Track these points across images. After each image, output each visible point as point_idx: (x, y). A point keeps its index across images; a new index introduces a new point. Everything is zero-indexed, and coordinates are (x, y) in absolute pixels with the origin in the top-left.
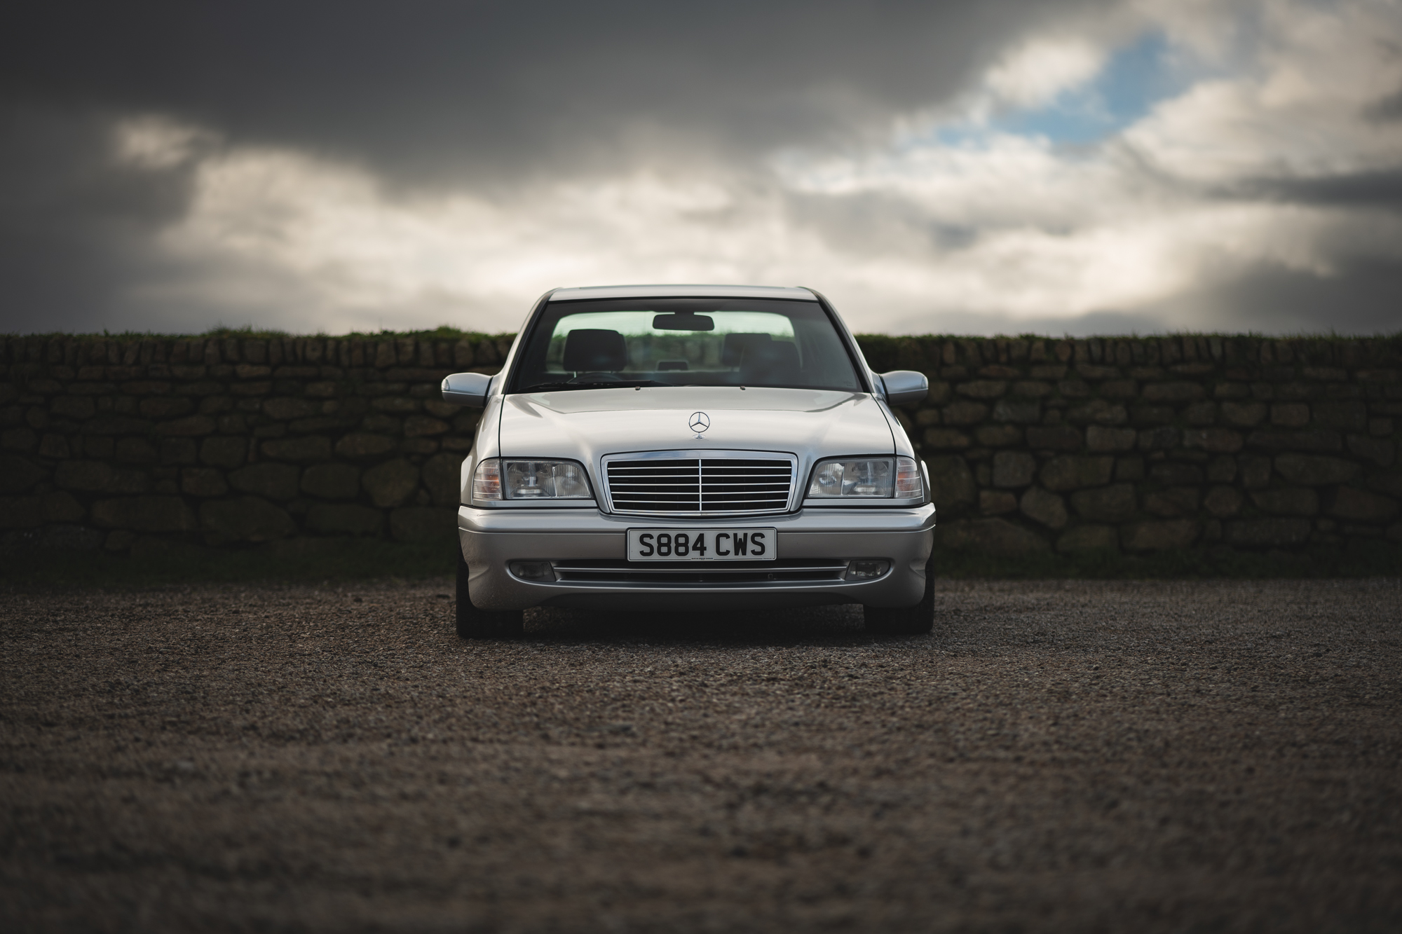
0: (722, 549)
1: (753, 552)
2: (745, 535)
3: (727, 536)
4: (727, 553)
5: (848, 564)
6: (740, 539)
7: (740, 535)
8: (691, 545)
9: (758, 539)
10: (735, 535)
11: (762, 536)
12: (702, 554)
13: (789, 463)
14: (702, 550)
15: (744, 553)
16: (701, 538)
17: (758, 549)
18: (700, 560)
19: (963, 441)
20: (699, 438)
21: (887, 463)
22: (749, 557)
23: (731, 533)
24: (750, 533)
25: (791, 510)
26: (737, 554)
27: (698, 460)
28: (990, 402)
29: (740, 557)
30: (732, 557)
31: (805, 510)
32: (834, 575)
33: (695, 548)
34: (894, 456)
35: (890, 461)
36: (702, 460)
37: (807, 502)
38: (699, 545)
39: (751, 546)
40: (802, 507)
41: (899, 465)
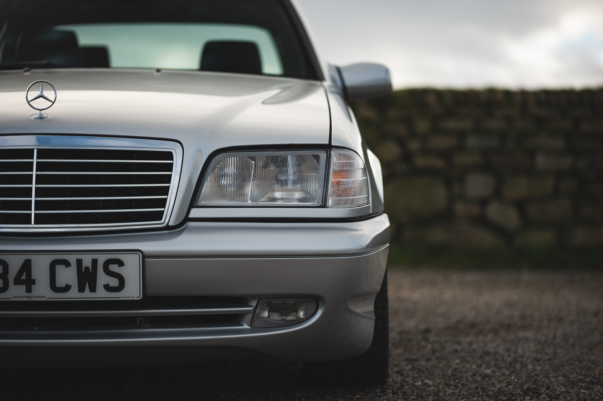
0: (60, 283)
1: (107, 288)
2: (95, 262)
3: (67, 264)
4: (67, 288)
5: (254, 303)
6: (87, 268)
7: (87, 261)
8: (12, 275)
9: (114, 268)
10: (79, 262)
11: (121, 263)
12: (29, 290)
13: (169, 155)
14: (29, 283)
15: (93, 289)
16: (27, 266)
17: (114, 282)
18: (26, 299)
19: (438, 163)
20: (41, 118)
21: (317, 158)
22: (101, 294)
23: (72, 259)
24: (102, 259)
25: (170, 224)
26: (81, 289)
27: (33, 150)
28: (461, 135)
29: (87, 295)
30: (74, 294)
31: (191, 224)
32: (236, 319)
33: (18, 281)
34: (328, 147)
35: (323, 155)
36: (38, 150)
37: (195, 213)
38: (24, 277)
39: (102, 279)
40: (187, 219)
41: (334, 160)
